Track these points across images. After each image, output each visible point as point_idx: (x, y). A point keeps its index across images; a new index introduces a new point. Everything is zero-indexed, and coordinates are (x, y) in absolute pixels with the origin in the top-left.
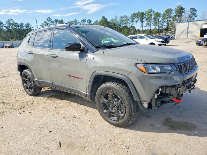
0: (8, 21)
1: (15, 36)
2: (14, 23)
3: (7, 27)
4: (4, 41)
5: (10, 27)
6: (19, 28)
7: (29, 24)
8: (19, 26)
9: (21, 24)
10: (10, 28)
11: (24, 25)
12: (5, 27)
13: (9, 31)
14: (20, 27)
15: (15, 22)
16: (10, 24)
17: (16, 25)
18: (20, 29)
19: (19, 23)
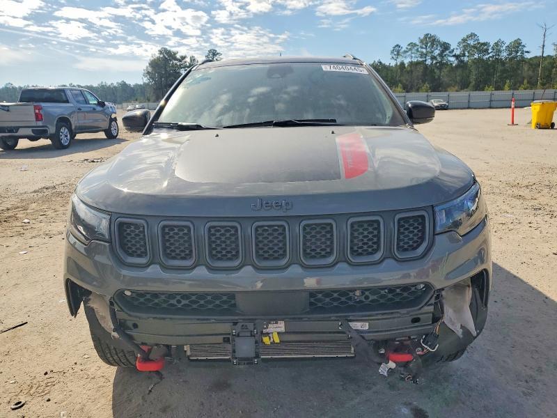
0: (464, 40)
1: (473, 78)
2: (479, 43)
3: (457, 57)
4: (430, 94)
5: (467, 54)
6: (487, 56)
7: (520, 44)
8: (490, 51)
9: (497, 44)
10: (466, 59)
11: (504, 48)
12: (454, 56)
13: (462, 65)
14: (491, 55)
15: (481, 41)
16: (467, 46)
17: (482, 47)
18: (491, 59)
19: (492, 44)
